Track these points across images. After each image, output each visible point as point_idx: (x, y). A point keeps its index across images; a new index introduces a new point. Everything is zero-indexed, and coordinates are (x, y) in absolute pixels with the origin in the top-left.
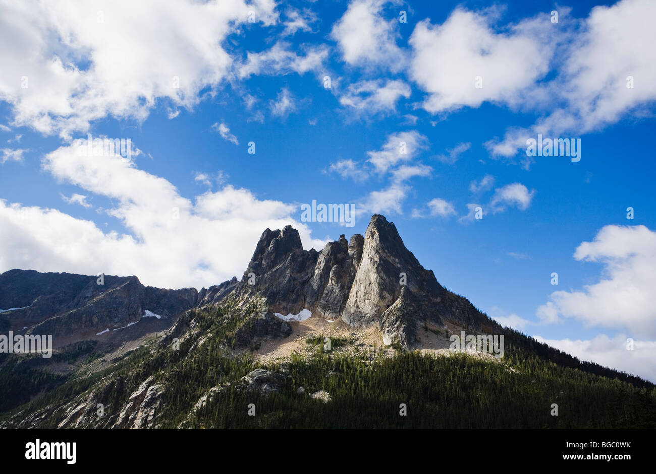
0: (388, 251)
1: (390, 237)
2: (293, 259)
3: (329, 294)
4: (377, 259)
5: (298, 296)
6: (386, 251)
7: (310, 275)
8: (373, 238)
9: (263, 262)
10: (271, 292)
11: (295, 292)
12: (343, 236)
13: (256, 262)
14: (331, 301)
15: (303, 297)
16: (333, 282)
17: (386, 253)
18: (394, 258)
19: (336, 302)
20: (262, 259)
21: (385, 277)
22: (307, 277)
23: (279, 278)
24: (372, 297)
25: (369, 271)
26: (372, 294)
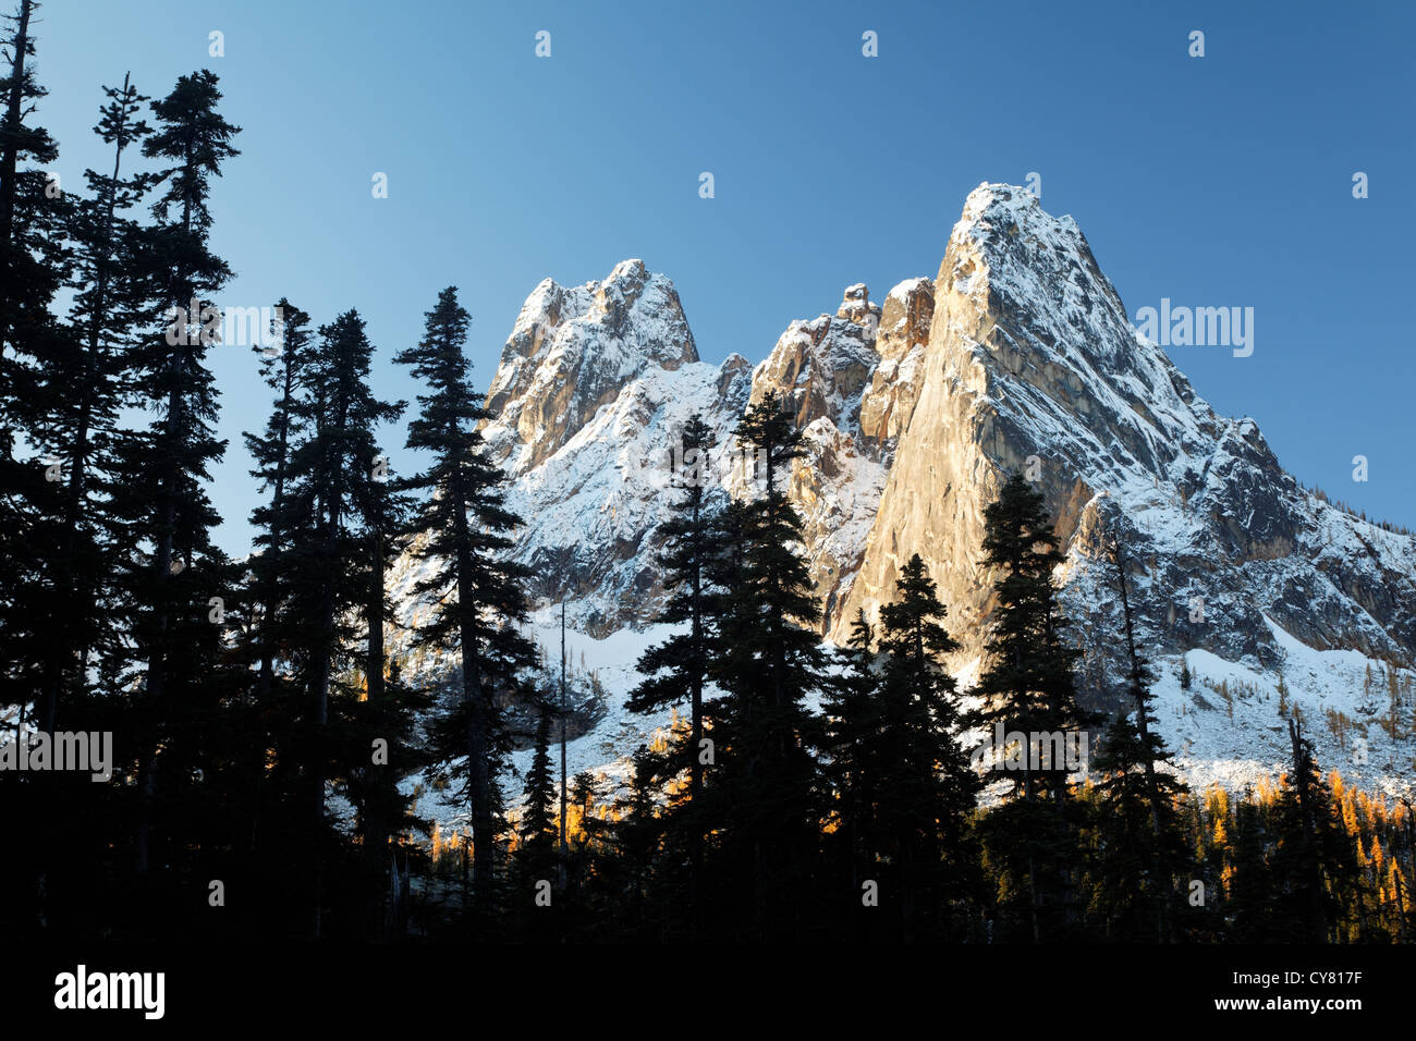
4: (977, 385)
24: (959, 545)
25: (942, 435)
26: (958, 537)
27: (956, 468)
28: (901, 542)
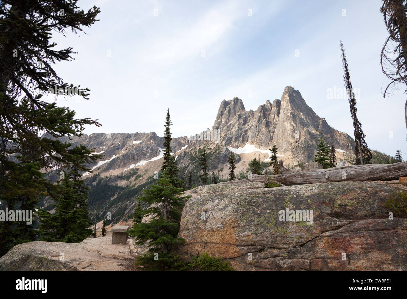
0: (296, 108)
1: (296, 100)
2: (240, 116)
3: (262, 136)
4: (289, 114)
5: (243, 138)
6: (294, 109)
7: (250, 126)
8: (285, 101)
9: (222, 120)
10: (228, 138)
11: (242, 136)
12: (268, 101)
13: (218, 120)
14: (263, 140)
15: (247, 139)
16: (264, 129)
17: (294, 110)
18: (299, 113)
19: (265, 141)
20: (222, 118)
21: (294, 125)
22: (249, 126)
23: (232, 129)
24: (287, 137)
25: (284, 121)
26: (287, 135)
27: (286, 126)
28: (279, 136)
